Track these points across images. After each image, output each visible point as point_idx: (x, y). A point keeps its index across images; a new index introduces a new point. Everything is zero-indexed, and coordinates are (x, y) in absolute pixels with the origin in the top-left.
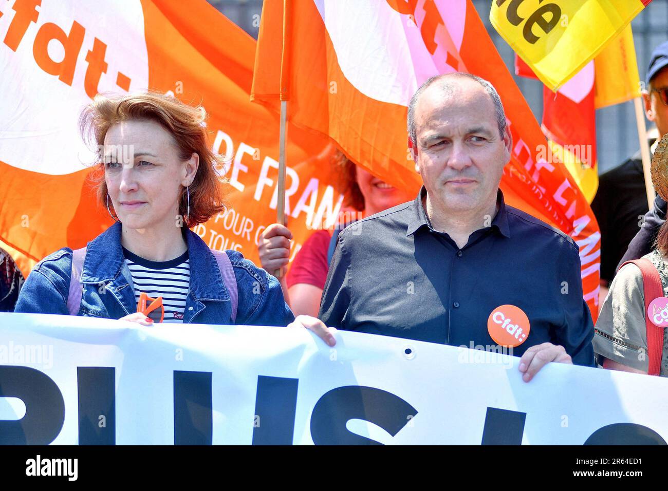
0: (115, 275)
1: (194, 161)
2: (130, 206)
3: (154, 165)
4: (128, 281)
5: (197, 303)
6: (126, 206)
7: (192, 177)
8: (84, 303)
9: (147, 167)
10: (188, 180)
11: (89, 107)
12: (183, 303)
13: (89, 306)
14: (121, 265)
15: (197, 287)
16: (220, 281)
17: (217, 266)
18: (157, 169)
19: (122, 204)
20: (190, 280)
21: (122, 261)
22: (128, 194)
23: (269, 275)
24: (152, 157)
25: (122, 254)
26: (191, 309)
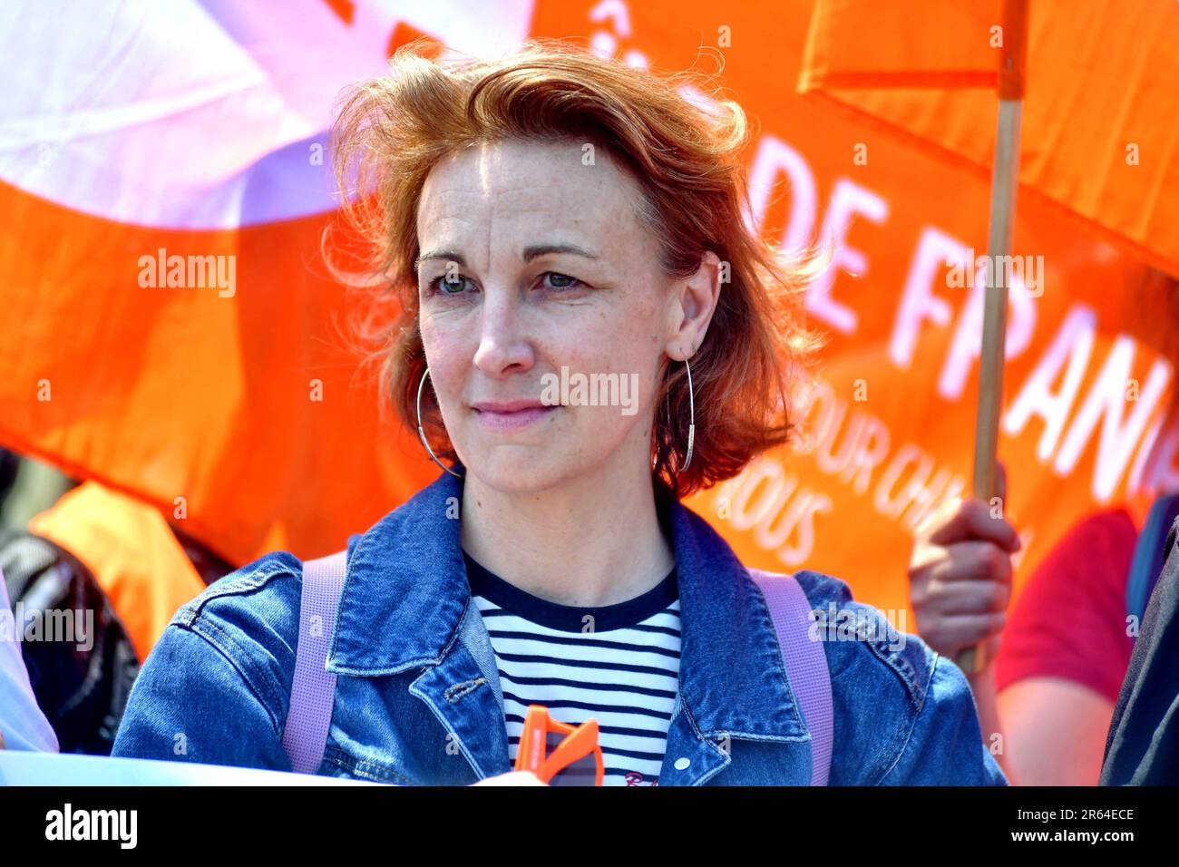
0: (441, 649)
1: (707, 281)
2: (503, 419)
3: (588, 286)
4: (483, 670)
5: (703, 746)
6: (490, 417)
7: (699, 329)
8: (341, 737)
9: (564, 294)
10: (687, 341)
11: (374, 92)
12: (658, 746)
13: (357, 748)
14: (460, 615)
15: (703, 692)
16: (777, 676)
17: (768, 624)
18: (595, 297)
19: (477, 410)
20: (683, 670)
21: (465, 602)
22: (500, 380)
23: (935, 655)
24: (580, 260)
25: (465, 578)
26: (682, 764)
